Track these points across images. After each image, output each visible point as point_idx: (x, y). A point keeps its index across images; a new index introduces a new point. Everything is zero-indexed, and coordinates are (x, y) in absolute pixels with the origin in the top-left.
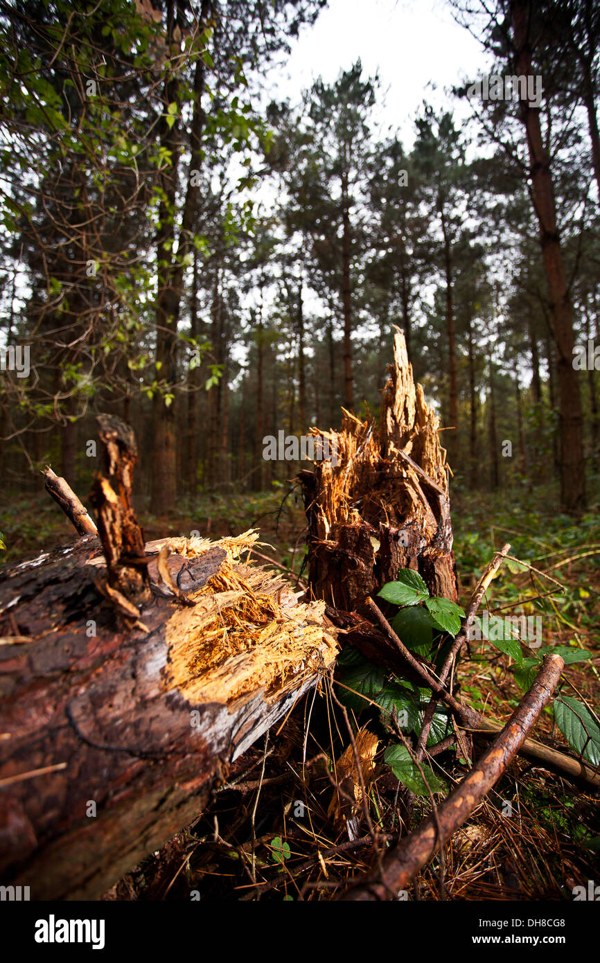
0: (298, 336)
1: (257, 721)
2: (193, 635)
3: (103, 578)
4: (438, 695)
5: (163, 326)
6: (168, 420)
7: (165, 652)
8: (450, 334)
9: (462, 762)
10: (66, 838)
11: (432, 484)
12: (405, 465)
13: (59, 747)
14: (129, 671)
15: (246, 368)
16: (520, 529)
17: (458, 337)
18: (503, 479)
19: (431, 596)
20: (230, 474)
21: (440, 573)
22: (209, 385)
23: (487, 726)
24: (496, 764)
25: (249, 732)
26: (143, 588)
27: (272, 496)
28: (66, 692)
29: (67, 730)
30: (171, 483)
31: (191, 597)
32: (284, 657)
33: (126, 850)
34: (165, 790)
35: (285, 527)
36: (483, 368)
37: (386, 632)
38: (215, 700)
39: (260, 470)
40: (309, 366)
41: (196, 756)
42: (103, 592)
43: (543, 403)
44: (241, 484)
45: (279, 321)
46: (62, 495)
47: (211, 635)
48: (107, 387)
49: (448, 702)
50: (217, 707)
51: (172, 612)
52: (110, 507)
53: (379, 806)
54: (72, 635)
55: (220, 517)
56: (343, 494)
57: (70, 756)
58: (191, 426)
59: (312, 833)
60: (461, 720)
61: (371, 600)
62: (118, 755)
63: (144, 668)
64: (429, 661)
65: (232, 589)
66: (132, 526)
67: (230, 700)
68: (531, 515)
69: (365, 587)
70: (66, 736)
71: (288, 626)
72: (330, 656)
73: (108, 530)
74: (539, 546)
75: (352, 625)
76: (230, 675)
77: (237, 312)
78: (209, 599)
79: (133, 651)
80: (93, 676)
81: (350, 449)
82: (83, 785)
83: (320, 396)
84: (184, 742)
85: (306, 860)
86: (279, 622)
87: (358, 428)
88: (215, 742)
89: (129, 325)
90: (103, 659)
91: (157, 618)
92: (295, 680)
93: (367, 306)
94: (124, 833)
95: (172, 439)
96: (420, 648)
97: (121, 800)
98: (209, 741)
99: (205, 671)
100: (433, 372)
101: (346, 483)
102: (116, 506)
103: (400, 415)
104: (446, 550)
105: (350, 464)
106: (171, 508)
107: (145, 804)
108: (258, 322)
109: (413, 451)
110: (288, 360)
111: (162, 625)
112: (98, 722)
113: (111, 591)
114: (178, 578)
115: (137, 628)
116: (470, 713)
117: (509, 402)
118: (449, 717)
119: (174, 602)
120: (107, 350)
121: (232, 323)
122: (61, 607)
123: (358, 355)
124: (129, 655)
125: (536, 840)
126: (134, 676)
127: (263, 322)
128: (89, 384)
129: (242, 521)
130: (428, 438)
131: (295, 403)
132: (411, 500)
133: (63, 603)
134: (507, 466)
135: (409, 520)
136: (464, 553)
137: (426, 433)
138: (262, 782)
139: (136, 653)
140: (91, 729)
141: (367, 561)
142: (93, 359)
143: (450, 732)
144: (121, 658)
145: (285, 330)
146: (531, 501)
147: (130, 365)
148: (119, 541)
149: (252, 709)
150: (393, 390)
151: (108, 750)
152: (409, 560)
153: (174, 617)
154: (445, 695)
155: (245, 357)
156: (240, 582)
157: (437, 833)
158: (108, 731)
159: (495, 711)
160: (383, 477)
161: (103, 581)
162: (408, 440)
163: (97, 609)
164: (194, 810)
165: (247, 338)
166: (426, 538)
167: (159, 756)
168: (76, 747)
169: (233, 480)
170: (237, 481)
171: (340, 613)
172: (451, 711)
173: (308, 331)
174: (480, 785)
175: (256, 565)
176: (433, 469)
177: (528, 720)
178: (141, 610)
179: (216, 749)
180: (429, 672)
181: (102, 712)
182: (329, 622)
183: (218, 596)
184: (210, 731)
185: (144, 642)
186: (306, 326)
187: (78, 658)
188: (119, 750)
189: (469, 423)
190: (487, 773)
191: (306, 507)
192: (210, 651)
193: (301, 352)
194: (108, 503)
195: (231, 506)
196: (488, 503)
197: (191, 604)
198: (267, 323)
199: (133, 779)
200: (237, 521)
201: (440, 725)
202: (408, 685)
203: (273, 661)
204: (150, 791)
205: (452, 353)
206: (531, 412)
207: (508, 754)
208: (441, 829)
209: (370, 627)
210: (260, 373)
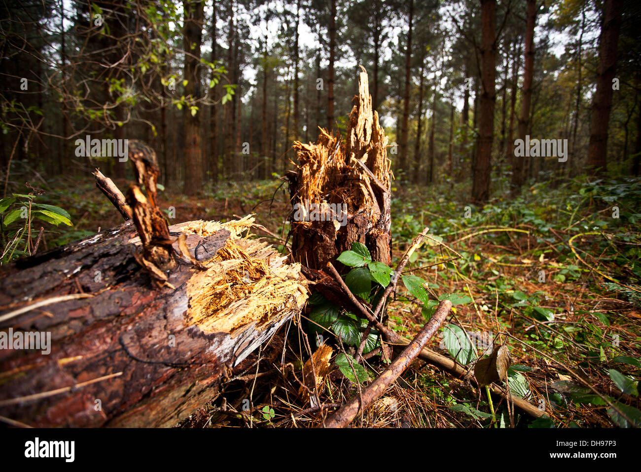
0: (294, 63)
1: (251, 342)
2: (206, 289)
3: (141, 253)
4: (372, 323)
5: (188, 51)
6: (195, 125)
7: (187, 301)
8: (408, 68)
9: (385, 362)
10: (125, 415)
11: (380, 184)
12: (361, 170)
13: (116, 363)
14: (162, 315)
15: (254, 86)
16: (441, 213)
17: (413, 70)
18: (436, 177)
19: (373, 261)
20: (242, 166)
21: (380, 246)
22: (224, 101)
23: (402, 342)
24: (401, 366)
25: (246, 348)
26: (169, 260)
27: (272, 184)
28: (119, 329)
29: (121, 352)
30: (198, 172)
31: (205, 264)
32: (270, 301)
33: (166, 419)
34: (190, 385)
35: (281, 206)
36: (430, 96)
37: (340, 284)
38: (221, 331)
39: (264, 164)
40: (302, 87)
41: (209, 365)
42: (140, 263)
43: (468, 125)
44: (251, 174)
45: (279, 50)
46: (109, 190)
47: (219, 289)
48: (146, 99)
49: (378, 328)
50: (223, 335)
51: (191, 274)
52: (141, 206)
53: (331, 387)
54: (121, 292)
55: (234, 198)
56: (316, 189)
57: (124, 368)
58: (213, 130)
59: (289, 404)
60: (385, 338)
61: (330, 264)
62: (156, 366)
63: (172, 313)
64: (368, 302)
65: (234, 257)
66: (159, 219)
67: (233, 330)
68: (451, 204)
69: (329, 254)
70: (120, 356)
71: (275, 281)
72: (302, 300)
73: (141, 222)
74: (453, 225)
75: (319, 279)
76: (232, 314)
77: (248, 42)
78: (217, 265)
79: (164, 301)
80: (137, 318)
81: (323, 158)
82: (135, 384)
83: (309, 111)
84: (200, 358)
85: (284, 418)
86: (268, 278)
87: (330, 142)
88: (222, 355)
89: (160, 50)
90: (142, 308)
91: (180, 280)
92: (277, 315)
93: (349, 42)
94: (164, 410)
95: (199, 139)
96: (362, 294)
97: (160, 392)
98: (218, 355)
99: (215, 312)
100: (392, 97)
101: (319, 181)
102: (145, 205)
103: (360, 134)
104: (385, 230)
105: (322, 169)
106: (199, 191)
107: (177, 394)
108: (264, 50)
109: (368, 159)
110: (287, 81)
111: (184, 284)
112: (141, 346)
113: (146, 263)
114: (196, 251)
115: (166, 286)
116: (392, 334)
117: (445, 122)
118: (379, 336)
119: (193, 268)
120: (144, 69)
121: (244, 50)
122: (112, 273)
123: (338, 81)
124: (161, 304)
125: (424, 404)
126: (165, 317)
127: (268, 50)
128: (131, 96)
129: (250, 202)
130: (379, 152)
131: (291, 115)
132: (364, 196)
133: (113, 270)
134: (439, 168)
135: (361, 210)
136: (403, 227)
137: (378, 148)
138: (257, 375)
139: (166, 303)
140: (137, 351)
141: (331, 237)
142: (132, 77)
143: (378, 345)
144: (155, 307)
145: (285, 58)
146: (452, 194)
147: (163, 81)
148: (150, 229)
149: (248, 334)
150: (356, 115)
151: (150, 363)
152: (359, 237)
153: (192, 278)
154: (376, 323)
155: (254, 77)
156: (240, 253)
157: (360, 405)
158: (150, 352)
159: (410, 331)
160: (346, 178)
161: (141, 255)
162: (365, 152)
163: (138, 274)
164: (210, 395)
165: (256, 62)
166: (372, 222)
167: (184, 366)
168: (128, 362)
169: (244, 170)
170: (247, 172)
171: (311, 271)
172: (379, 333)
173: (302, 59)
174: (389, 378)
175: (255, 238)
176: (380, 174)
177: (424, 341)
178: (168, 275)
179: (223, 360)
180: (367, 309)
181: (144, 341)
182: (304, 277)
183: (224, 263)
184: (219, 349)
185: (172, 295)
186: (300, 55)
187: (126, 307)
188: (157, 363)
189: (416, 136)
190: (395, 371)
191: (291, 197)
192: (220, 298)
193: (296, 76)
194: (140, 204)
195: (242, 190)
196: (423, 194)
197: (205, 269)
198: (271, 51)
199: (168, 379)
200: (247, 201)
201: (372, 341)
202: (354, 317)
203: (262, 304)
204: (179, 386)
205: (408, 83)
206: (459, 131)
207: (409, 360)
208: (363, 403)
209: (331, 280)
210: (265, 90)
